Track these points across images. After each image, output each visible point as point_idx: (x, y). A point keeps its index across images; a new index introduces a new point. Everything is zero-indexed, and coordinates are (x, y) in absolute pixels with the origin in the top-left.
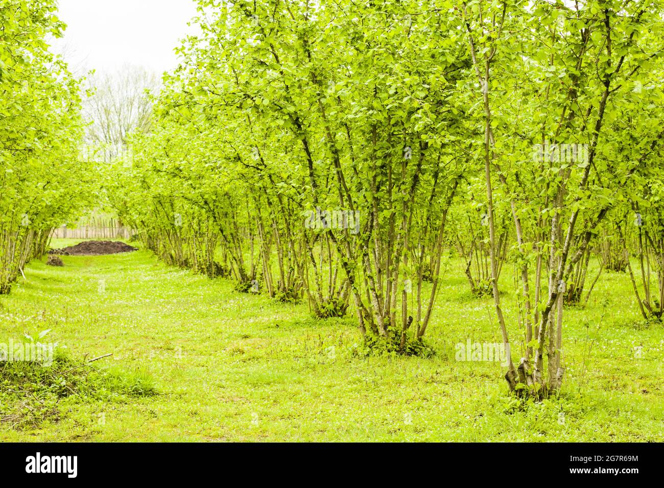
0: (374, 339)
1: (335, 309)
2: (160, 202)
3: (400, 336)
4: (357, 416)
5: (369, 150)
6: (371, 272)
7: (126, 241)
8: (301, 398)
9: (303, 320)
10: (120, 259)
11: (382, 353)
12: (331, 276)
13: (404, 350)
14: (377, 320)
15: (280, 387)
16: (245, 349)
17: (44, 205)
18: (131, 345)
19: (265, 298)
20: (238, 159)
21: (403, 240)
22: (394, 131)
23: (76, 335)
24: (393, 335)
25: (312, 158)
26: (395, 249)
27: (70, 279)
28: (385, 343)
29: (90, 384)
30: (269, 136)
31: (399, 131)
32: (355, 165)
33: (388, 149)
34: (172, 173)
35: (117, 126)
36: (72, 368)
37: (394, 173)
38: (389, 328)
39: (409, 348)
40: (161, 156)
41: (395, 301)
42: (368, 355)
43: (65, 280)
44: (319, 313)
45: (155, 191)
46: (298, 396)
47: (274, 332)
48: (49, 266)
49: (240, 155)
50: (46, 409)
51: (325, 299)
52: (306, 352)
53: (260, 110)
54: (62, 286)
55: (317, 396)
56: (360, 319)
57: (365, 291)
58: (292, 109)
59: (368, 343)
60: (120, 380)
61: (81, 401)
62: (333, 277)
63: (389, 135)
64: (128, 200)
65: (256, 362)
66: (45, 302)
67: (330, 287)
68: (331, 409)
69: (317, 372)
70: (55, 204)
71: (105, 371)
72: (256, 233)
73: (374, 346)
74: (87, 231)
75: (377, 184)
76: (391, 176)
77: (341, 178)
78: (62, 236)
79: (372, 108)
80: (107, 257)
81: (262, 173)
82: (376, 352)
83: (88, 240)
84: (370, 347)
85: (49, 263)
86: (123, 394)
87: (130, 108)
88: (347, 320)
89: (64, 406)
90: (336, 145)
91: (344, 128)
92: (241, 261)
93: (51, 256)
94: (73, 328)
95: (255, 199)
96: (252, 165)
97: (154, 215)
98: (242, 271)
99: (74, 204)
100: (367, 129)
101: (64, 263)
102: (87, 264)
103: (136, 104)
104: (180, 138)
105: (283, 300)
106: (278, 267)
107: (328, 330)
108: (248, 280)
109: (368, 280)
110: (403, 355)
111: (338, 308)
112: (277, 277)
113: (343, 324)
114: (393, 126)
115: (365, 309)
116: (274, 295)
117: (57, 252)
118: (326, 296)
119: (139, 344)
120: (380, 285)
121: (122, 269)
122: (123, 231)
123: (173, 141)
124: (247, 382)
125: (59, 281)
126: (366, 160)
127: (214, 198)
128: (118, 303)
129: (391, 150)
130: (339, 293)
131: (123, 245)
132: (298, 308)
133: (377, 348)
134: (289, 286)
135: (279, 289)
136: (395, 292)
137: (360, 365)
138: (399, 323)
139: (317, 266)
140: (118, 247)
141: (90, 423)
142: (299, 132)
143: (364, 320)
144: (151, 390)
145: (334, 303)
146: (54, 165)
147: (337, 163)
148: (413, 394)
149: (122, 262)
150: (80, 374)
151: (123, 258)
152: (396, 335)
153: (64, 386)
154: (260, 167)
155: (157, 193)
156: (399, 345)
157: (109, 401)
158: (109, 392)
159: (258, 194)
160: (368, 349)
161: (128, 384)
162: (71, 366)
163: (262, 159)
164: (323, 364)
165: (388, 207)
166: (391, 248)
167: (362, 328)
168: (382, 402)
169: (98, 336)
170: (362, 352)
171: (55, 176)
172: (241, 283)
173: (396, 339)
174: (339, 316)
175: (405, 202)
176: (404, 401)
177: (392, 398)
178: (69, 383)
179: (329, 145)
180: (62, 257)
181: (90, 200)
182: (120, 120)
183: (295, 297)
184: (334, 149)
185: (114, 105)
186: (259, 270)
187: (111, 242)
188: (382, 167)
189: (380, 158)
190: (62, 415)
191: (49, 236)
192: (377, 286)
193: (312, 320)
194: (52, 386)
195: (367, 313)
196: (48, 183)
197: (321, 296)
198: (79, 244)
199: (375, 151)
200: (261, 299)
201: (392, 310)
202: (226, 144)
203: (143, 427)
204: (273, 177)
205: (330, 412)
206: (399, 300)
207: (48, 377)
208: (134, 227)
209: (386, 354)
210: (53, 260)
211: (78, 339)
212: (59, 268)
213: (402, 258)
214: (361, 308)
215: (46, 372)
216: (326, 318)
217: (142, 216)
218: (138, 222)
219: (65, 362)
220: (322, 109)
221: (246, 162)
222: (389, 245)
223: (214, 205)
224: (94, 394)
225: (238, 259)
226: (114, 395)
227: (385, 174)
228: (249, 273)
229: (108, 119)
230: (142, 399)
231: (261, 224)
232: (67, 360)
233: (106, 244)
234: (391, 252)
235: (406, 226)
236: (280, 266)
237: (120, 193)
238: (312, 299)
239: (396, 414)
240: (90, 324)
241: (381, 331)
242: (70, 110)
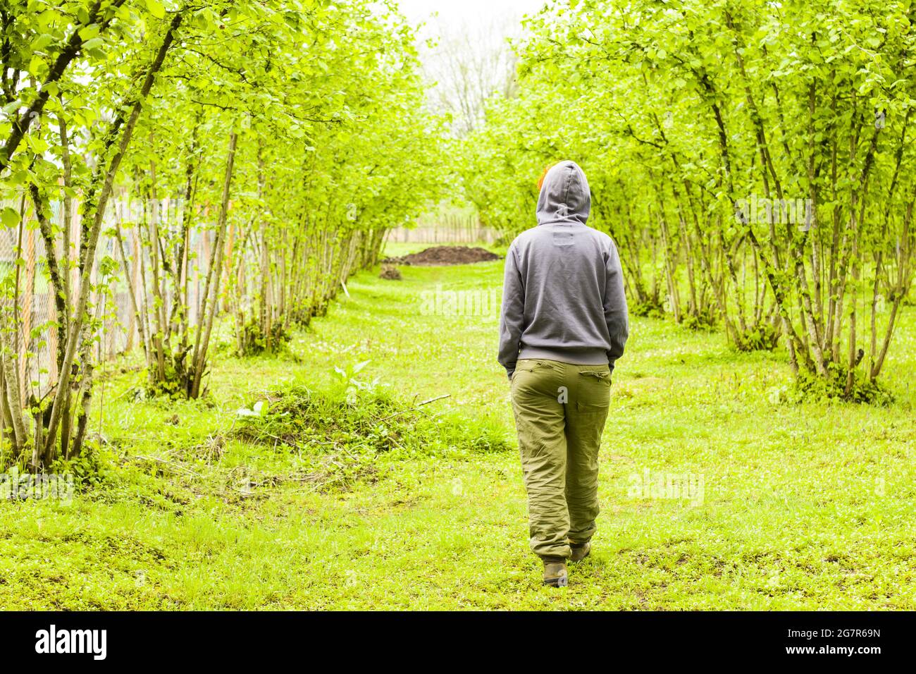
0: (810, 380)
1: (762, 339)
2: (531, 193)
3: (846, 376)
4: (775, 483)
5: (805, 120)
6: (807, 287)
7: (488, 247)
8: (703, 457)
9: (718, 354)
10: (480, 271)
11: (819, 399)
12: (757, 294)
13: (851, 396)
14: (815, 354)
15: (675, 442)
16: (635, 391)
17: (371, 196)
18: (482, 385)
19: (669, 324)
20: (629, 132)
21: (852, 243)
22: (840, 93)
23: (410, 372)
24: (836, 375)
25: (726, 130)
26: (840, 257)
27: (409, 297)
28: (824, 386)
29: (419, 435)
30: (676, 102)
31: (846, 92)
32: (786, 141)
33: (831, 118)
34: (543, 153)
35: (477, 88)
36: (396, 413)
37: (840, 152)
38: (831, 365)
39: (858, 393)
40: (529, 130)
41: (840, 328)
42: (801, 402)
43: (402, 298)
44: (740, 344)
45: (520, 177)
46: (700, 455)
47: (678, 370)
48: (382, 279)
49: (633, 128)
50: (360, 466)
51: (748, 326)
52: (717, 396)
53: (654, 66)
54: (397, 306)
55: (724, 455)
56: (791, 353)
57: (799, 314)
58: (696, 64)
59: (802, 386)
60: (460, 430)
61: (407, 457)
62: (761, 295)
63: (833, 98)
64: (490, 190)
65: (649, 409)
66: (373, 327)
67: (756, 309)
68: (742, 472)
69: (729, 424)
70: (388, 195)
71: (440, 417)
72: (659, 233)
73: (810, 390)
74: (436, 232)
75: (815, 166)
76: (835, 155)
77: (766, 158)
78: (403, 239)
79: (808, 62)
80: (461, 267)
81: (664, 152)
82: (812, 397)
83: (436, 246)
84: (804, 391)
85: (382, 276)
86: (464, 448)
87: (494, 64)
88: (779, 355)
89: (384, 462)
90: (759, 113)
91: (771, 89)
92: (638, 274)
93: (385, 266)
94: (406, 362)
95: (656, 188)
96: (649, 141)
97: (524, 211)
98: (639, 287)
99: (413, 195)
100: (802, 89)
101: (402, 275)
102: (435, 277)
103: (503, 58)
104: (554, 104)
105: (694, 326)
106: (687, 282)
107: (751, 368)
108: (648, 299)
109: (803, 298)
110: (849, 402)
111: (766, 338)
112: (685, 294)
113: (772, 359)
114: (839, 85)
115: (798, 339)
116: (681, 319)
117: (394, 262)
118: (750, 322)
119: (494, 385)
120: (819, 306)
121: (480, 285)
122: (485, 233)
123: (545, 109)
124: (633, 436)
125: (394, 300)
126: (801, 133)
127: (601, 186)
128: (470, 329)
129: (836, 119)
130: (768, 317)
131: (484, 252)
132: (712, 338)
133: (813, 392)
134: (702, 307)
135: (688, 311)
136: (839, 316)
137: (788, 415)
138: (845, 358)
139: (738, 281)
140: (477, 254)
141: (417, 485)
142: (707, 95)
143: (797, 354)
144: (501, 444)
145: (761, 331)
146: (383, 142)
147: (760, 137)
148: (856, 454)
149: (481, 276)
150: (407, 421)
151: (483, 269)
152: (840, 375)
153: (385, 437)
154: (660, 144)
155: (523, 179)
156: (844, 388)
157: (444, 457)
158: (445, 446)
159: (660, 181)
160: (801, 394)
161: (471, 436)
162: (395, 410)
163: (662, 132)
164: (738, 413)
165: (831, 199)
166: (834, 255)
167: (793, 365)
168: (812, 464)
169: (439, 373)
170: (793, 397)
171: (385, 156)
172: (638, 304)
173: (840, 380)
174: (767, 349)
175: (853, 191)
176: (842, 464)
177: (826, 459)
178: (392, 433)
179: (749, 112)
180: (400, 268)
181: (435, 190)
182: (481, 81)
183: (711, 323)
184: (756, 118)
185: (474, 60)
186: (664, 286)
187: (467, 248)
188: (824, 142)
189: (820, 130)
190: (379, 474)
191: (384, 240)
192: (814, 307)
193: (729, 353)
194: (369, 437)
195: (801, 344)
196: (377, 166)
197: (743, 321)
198: (425, 251)
199: (813, 120)
200: (664, 326)
201: (835, 340)
202: (614, 112)
203: (487, 491)
204: (678, 158)
205: (739, 476)
206: (846, 327)
207: (364, 425)
208: (499, 227)
209: (824, 399)
210: (387, 273)
211: (412, 376)
212: (395, 282)
213: (850, 269)
214: (792, 337)
215: (362, 417)
216: (750, 351)
217: (507, 213)
218: (503, 220)
219: (387, 404)
220: (741, 64)
221: (640, 137)
222: (832, 251)
223: (602, 197)
224: (425, 448)
225: (634, 271)
226: (452, 449)
227: (828, 153)
228: (649, 290)
229: (464, 79)
230: (488, 455)
231: (665, 223)
232: (390, 402)
233: (460, 251)
234: (835, 261)
235: (855, 224)
236: (690, 280)
237: (478, 180)
238: (731, 326)
239: (830, 480)
240: (429, 358)
241: (820, 370)
242: (405, 68)
